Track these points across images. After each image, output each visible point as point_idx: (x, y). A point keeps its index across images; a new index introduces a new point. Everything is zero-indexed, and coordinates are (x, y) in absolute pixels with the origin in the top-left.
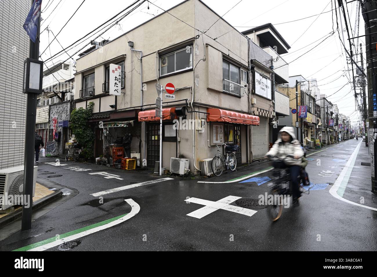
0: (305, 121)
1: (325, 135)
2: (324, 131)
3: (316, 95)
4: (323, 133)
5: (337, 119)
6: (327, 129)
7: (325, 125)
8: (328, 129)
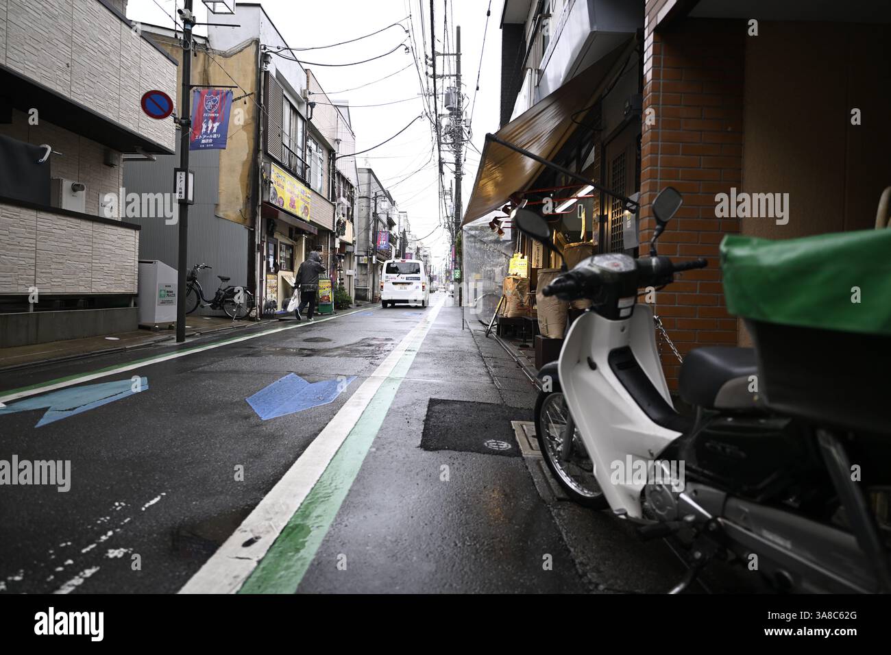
0: (269, 203)
1: (366, 274)
2: (365, 265)
3: (337, 140)
4: (362, 270)
5: (404, 243)
6: (371, 259)
7: (369, 247)
8: (374, 257)
